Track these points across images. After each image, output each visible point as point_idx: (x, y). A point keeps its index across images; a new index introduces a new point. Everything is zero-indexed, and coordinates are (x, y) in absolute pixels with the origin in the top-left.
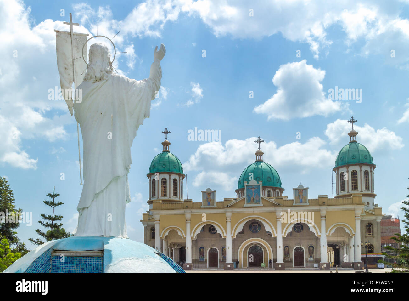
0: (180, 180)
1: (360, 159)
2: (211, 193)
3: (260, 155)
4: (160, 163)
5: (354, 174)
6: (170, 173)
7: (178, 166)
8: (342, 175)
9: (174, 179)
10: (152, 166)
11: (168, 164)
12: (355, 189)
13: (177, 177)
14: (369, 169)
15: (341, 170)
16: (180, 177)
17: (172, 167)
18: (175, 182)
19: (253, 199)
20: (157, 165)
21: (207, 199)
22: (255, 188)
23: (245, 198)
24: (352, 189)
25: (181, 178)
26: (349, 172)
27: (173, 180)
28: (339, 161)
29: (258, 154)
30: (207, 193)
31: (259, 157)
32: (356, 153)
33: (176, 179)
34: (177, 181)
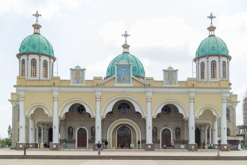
0: (50, 62)
1: (219, 50)
2: (80, 71)
3: (126, 48)
4: (30, 43)
5: (214, 64)
6: (40, 54)
7: (48, 48)
8: (203, 65)
9: (44, 60)
10: (22, 46)
11: (38, 46)
12: (214, 77)
13: (47, 59)
14: (226, 60)
15: (201, 60)
16: (50, 59)
17: (42, 48)
18: (45, 63)
19: (124, 78)
20: (26, 45)
21: (76, 76)
22: (125, 68)
23: (115, 78)
24: (212, 78)
25: (52, 61)
26: (209, 62)
27: (44, 62)
28: (200, 52)
29: (125, 47)
30: (76, 71)
31: (126, 49)
32: (216, 45)
33: (46, 61)
34: (47, 62)
